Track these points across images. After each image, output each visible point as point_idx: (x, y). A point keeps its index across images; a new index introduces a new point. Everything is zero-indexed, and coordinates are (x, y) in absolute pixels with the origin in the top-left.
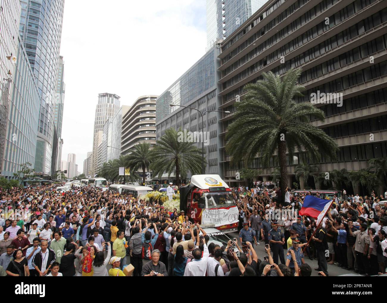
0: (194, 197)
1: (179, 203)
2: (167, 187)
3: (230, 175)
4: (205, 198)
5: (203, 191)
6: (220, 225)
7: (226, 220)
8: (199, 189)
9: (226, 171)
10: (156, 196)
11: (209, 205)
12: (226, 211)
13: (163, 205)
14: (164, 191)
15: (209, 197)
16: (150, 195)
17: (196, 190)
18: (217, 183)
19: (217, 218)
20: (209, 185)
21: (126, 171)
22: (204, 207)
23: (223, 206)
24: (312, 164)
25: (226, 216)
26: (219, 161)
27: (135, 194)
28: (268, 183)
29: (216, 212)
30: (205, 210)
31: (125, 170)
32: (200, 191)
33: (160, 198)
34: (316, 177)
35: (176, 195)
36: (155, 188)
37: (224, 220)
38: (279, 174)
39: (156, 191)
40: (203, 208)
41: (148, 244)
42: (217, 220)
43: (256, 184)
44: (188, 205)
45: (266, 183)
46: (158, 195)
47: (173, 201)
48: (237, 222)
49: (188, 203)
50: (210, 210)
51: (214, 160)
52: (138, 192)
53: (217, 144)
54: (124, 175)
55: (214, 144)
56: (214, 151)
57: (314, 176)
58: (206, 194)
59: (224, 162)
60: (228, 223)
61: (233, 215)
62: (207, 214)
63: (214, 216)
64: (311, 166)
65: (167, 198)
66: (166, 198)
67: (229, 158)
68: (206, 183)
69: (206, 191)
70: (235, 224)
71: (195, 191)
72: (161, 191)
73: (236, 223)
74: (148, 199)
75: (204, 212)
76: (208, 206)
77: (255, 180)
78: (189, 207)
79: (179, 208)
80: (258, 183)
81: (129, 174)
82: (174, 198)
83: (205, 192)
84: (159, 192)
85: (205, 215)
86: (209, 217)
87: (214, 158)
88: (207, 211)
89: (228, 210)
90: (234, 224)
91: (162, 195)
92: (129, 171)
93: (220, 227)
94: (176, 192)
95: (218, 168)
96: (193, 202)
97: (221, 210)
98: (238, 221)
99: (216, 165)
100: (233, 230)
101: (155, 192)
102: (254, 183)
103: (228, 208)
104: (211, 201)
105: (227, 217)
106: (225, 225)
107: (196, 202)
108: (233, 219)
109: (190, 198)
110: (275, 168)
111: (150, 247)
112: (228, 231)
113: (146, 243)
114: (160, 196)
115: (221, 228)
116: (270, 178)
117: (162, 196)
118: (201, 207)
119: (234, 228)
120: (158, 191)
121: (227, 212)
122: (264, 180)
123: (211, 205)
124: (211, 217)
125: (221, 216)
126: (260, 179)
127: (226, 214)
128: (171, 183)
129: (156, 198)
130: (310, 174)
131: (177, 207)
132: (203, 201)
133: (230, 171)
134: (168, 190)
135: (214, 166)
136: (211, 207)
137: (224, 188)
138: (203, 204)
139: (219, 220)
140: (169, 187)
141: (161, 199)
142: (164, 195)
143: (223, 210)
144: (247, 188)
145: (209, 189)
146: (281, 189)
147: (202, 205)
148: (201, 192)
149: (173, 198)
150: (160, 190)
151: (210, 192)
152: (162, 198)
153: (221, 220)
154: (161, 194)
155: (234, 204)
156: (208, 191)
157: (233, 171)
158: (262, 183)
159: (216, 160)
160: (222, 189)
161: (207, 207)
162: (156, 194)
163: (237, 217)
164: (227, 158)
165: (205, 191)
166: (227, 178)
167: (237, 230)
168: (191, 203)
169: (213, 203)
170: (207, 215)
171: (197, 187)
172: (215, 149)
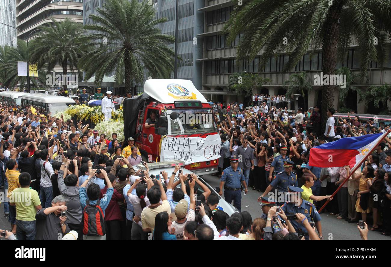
0: (149, 117)
1: (122, 126)
2: (102, 98)
3: (213, 82)
4: (167, 117)
5: (164, 106)
6: (190, 162)
7: (201, 155)
8: (158, 102)
9: (207, 75)
10: (83, 112)
11: (173, 129)
12: (201, 140)
13: (96, 128)
14: (97, 105)
15: (173, 116)
16: (73, 110)
17: (152, 104)
18: (188, 94)
19: (186, 150)
20: (174, 97)
21: (30, 68)
22: (165, 133)
23: (197, 133)
24: (359, 70)
25: (200, 148)
26: (195, 58)
27: (44, 108)
28: (278, 98)
29: (185, 142)
30: (166, 138)
31: (30, 66)
32: (159, 106)
33: (90, 116)
34: (361, 92)
35: (117, 113)
36: (81, 100)
37: (197, 154)
38: (297, 85)
39: (83, 105)
40: (163, 134)
41: (95, 206)
42: (185, 154)
43: (257, 99)
44: (138, 129)
45: (274, 99)
46: (87, 112)
47: (113, 122)
48: (217, 158)
49: (139, 126)
50: (175, 138)
51: (187, 56)
52: (50, 105)
53: (192, 28)
54: (26, 75)
55: (187, 28)
56: (187, 40)
57: (358, 90)
58: (169, 112)
59: (204, 60)
60: (203, 159)
61: (212, 147)
62: (170, 144)
63: (181, 147)
64: (356, 73)
65: (101, 117)
66: (99, 117)
67: (212, 54)
68: (169, 94)
69: (170, 106)
70: (215, 162)
71: (150, 106)
72: (91, 105)
73: (216, 160)
74: (68, 117)
75: (165, 140)
76: (172, 131)
77: (255, 92)
78: (139, 132)
79: (123, 132)
80: (261, 98)
81: (37, 75)
82: (115, 117)
83: (167, 109)
84: (88, 107)
85: (167, 146)
86: (173, 149)
87: (187, 52)
88: (170, 139)
89: (205, 139)
90: (214, 160)
91: (94, 112)
92: (36, 69)
93: (190, 165)
94: (117, 107)
95: (193, 69)
96: (146, 124)
97: (194, 139)
98: (220, 156)
99: (190, 65)
100: (210, 170)
101: (82, 107)
102: (254, 97)
103: (204, 136)
104: (177, 123)
105: (202, 150)
106: (198, 163)
107: (152, 124)
108: (212, 153)
109: (141, 118)
110: (293, 74)
111: (98, 212)
112: (203, 172)
113: (91, 206)
114: (90, 113)
115: (192, 166)
116: (281, 91)
117: (94, 114)
118: (160, 132)
119: (212, 167)
120: (87, 104)
121: (202, 142)
122: (271, 93)
123: (176, 130)
124: (175, 148)
125: (193, 148)
126: (264, 91)
127: (200, 145)
128: (109, 92)
129: (84, 116)
130: (352, 87)
131: (120, 131)
132: (164, 123)
133: (214, 77)
134: (105, 104)
135: (186, 65)
136: (177, 133)
137: (199, 102)
138: (164, 128)
139: (189, 154)
140: (106, 98)
141: (91, 118)
142: (97, 111)
143: (195, 140)
144: (241, 106)
145: (174, 104)
146: (320, 111)
147: (161, 129)
148: (161, 108)
149: (112, 118)
150: (89, 103)
151: (176, 108)
152: (94, 117)
153: (193, 155)
154: (91, 109)
155: (215, 129)
156: (173, 107)
157: (218, 77)
158: (268, 98)
159: (190, 55)
160: (197, 105)
161: (170, 133)
162: (83, 109)
163: (218, 150)
164: (210, 53)
165: (167, 106)
166: (208, 88)
167: (216, 171)
168: (144, 126)
169: (179, 127)
170: (169, 146)
171: (154, 100)
172: (190, 37)
